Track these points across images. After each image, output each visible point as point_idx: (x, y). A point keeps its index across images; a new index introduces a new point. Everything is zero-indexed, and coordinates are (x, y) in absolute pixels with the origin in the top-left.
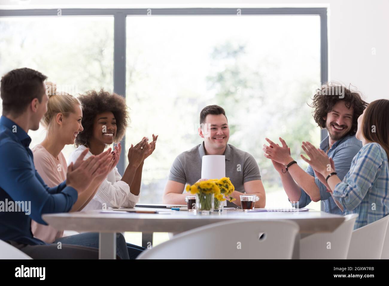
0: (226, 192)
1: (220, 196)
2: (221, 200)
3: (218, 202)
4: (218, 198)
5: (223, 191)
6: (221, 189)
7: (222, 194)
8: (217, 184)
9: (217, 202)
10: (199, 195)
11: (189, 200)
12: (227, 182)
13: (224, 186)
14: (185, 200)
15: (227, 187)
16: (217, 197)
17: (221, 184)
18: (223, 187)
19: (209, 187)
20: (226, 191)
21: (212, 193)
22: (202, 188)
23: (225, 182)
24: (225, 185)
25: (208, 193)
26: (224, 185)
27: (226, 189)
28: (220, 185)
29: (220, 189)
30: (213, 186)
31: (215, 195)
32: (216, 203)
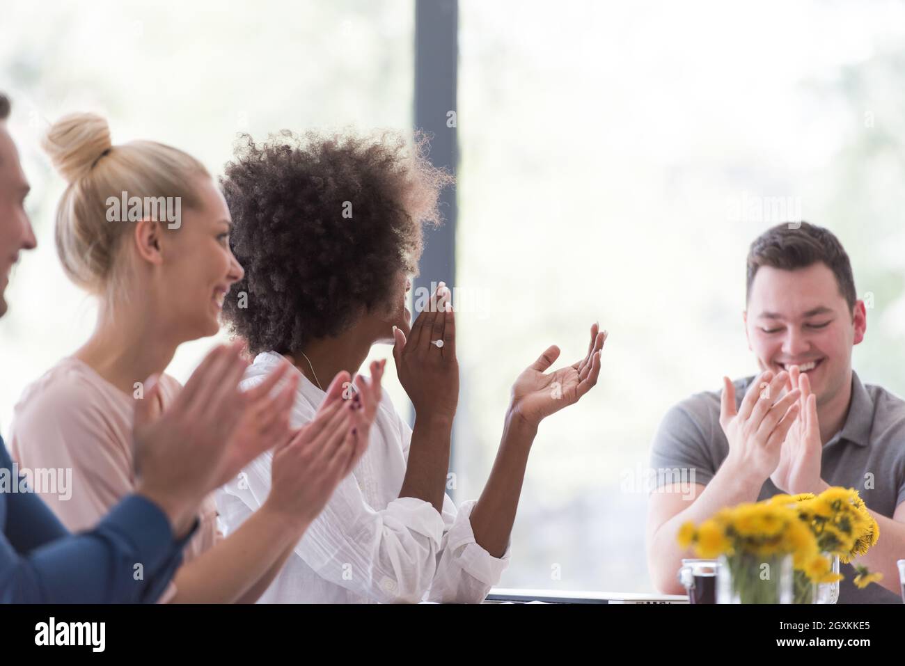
0: (843, 549)
1: (818, 565)
2: (820, 578)
3: (811, 586)
4: (809, 572)
5: (829, 542)
6: (823, 536)
7: (828, 557)
8: (804, 516)
9: (808, 585)
10: (731, 561)
11: (697, 579)
12: (847, 509)
13: (835, 524)
14: (680, 577)
15: (846, 527)
16: (807, 567)
17: (823, 514)
18: (829, 528)
19: (771, 531)
20: (841, 544)
21: (784, 553)
22: (744, 531)
23: (838, 509)
24: (838, 519)
25: (765, 551)
26: (834, 520)
27: (842, 537)
28: (819, 519)
29: (817, 535)
30: (787, 525)
31: (798, 560)
32: (804, 590)
